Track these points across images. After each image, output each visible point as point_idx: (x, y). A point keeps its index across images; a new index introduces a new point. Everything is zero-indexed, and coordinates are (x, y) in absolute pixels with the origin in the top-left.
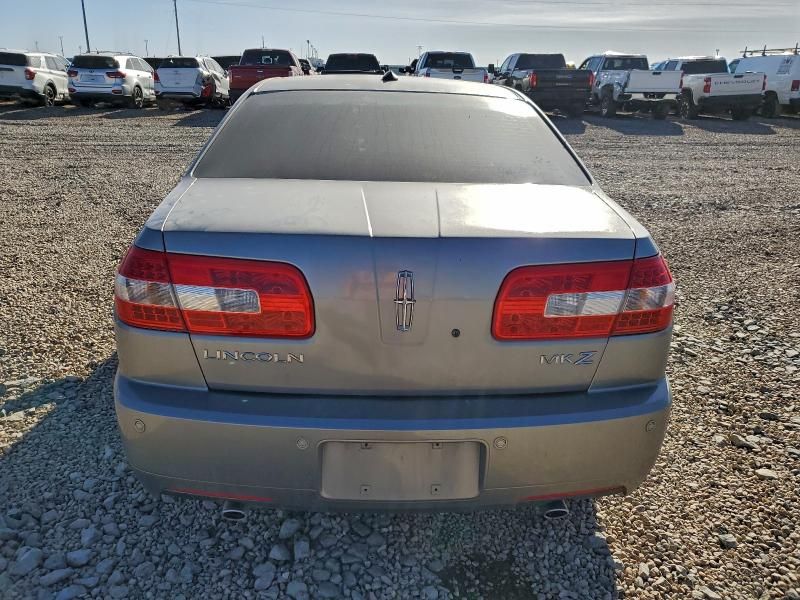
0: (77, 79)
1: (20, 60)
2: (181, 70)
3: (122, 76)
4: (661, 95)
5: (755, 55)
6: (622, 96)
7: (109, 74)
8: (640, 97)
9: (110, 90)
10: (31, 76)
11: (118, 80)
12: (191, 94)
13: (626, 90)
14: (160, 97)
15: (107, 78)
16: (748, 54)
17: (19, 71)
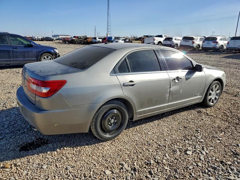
0: (204, 44)
1: (192, 39)
2: (237, 41)
3: (217, 42)
7: (213, 42)
9: (212, 47)
10: (193, 43)
11: (215, 44)
12: (238, 48)
14: (227, 49)
15: (212, 43)
17: (191, 41)
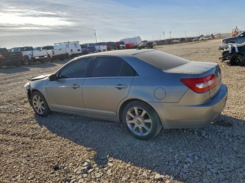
4: (43, 56)
5: (58, 44)
6: (32, 58)
8: (38, 58)
13: (33, 56)
16: (56, 44)
